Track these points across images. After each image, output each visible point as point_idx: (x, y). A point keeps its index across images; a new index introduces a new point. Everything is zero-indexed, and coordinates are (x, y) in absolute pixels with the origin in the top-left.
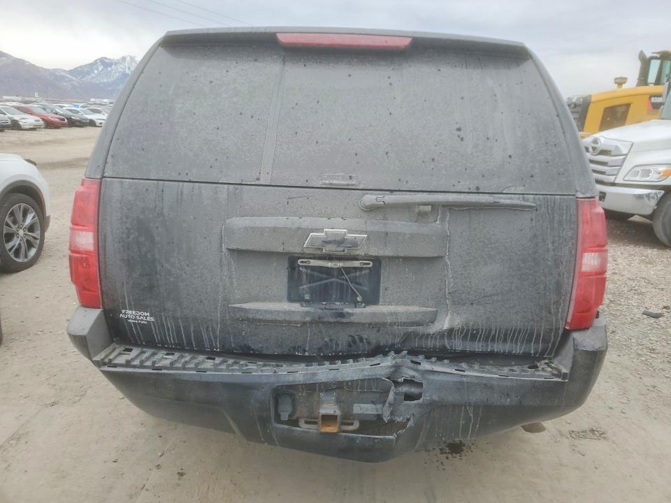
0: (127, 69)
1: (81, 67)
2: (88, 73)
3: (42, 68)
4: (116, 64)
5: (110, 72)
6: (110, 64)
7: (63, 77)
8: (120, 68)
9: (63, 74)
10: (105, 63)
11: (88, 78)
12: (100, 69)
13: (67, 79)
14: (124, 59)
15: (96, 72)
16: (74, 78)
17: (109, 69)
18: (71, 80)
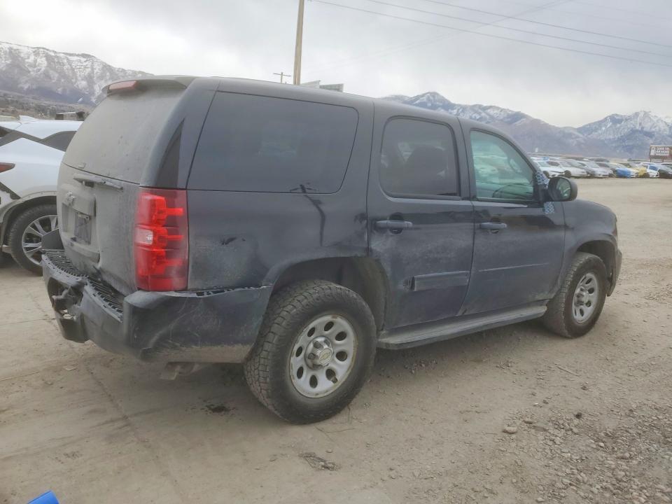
0: (638, 125)
1: (590, 124)
2: (596, 130)
3: (554, 126)
4: (626, 120)
5: (619, 128)
6: (620, 121)
7: (570, 135)
8: (630, 125)
9: (571, 131)
10: (615, 120)
11: (594, 135)
12: (609, 126)
13: (573, 137)
14: (637, 114)
15: (604, 128)
16: (581, 135)
17: (618, 125)
18: (578, 137)
